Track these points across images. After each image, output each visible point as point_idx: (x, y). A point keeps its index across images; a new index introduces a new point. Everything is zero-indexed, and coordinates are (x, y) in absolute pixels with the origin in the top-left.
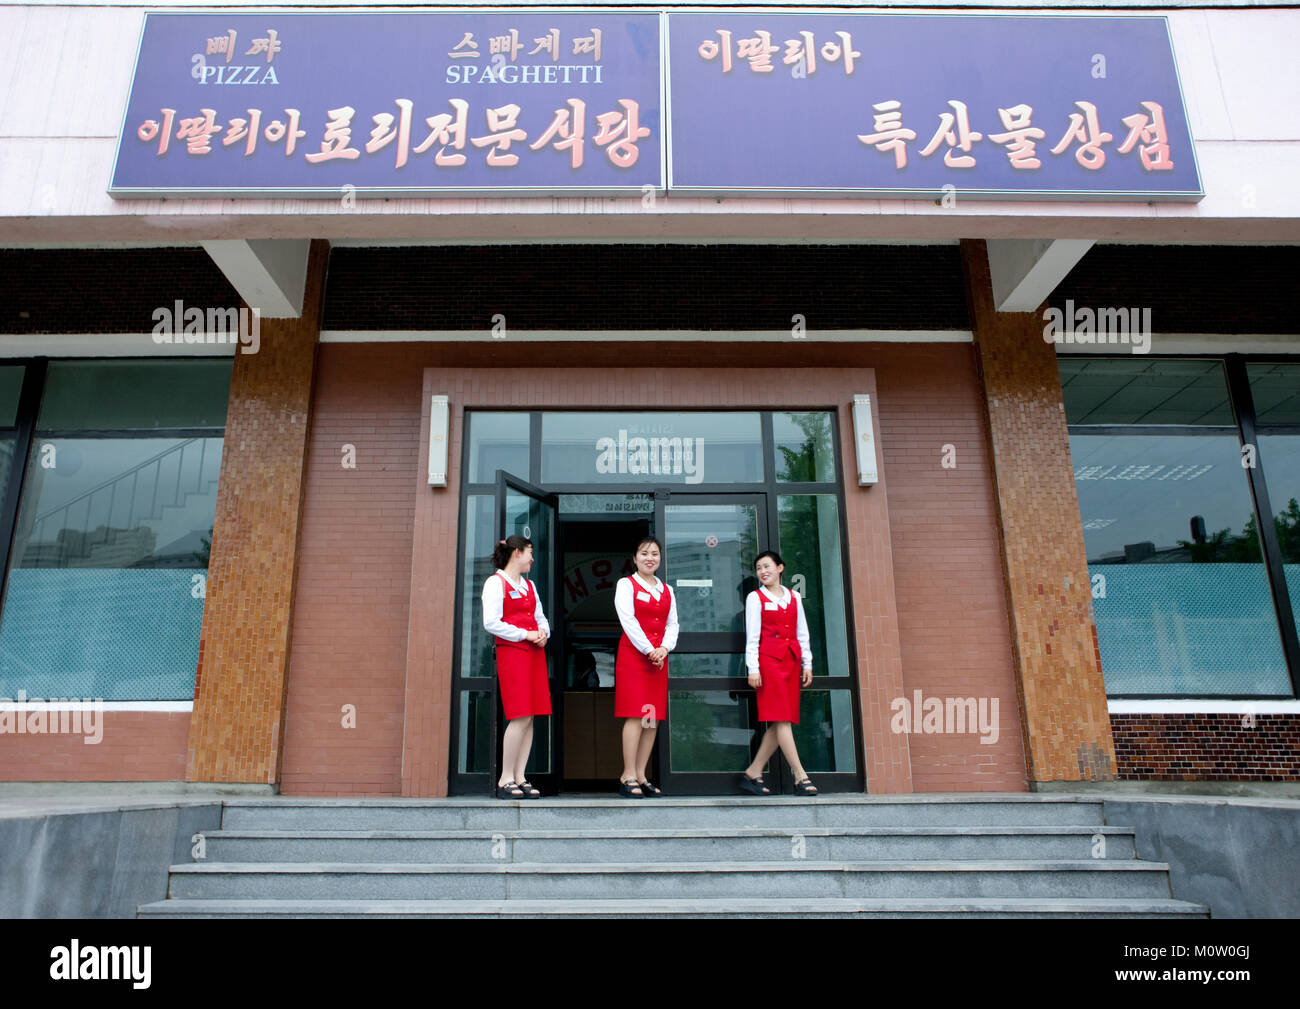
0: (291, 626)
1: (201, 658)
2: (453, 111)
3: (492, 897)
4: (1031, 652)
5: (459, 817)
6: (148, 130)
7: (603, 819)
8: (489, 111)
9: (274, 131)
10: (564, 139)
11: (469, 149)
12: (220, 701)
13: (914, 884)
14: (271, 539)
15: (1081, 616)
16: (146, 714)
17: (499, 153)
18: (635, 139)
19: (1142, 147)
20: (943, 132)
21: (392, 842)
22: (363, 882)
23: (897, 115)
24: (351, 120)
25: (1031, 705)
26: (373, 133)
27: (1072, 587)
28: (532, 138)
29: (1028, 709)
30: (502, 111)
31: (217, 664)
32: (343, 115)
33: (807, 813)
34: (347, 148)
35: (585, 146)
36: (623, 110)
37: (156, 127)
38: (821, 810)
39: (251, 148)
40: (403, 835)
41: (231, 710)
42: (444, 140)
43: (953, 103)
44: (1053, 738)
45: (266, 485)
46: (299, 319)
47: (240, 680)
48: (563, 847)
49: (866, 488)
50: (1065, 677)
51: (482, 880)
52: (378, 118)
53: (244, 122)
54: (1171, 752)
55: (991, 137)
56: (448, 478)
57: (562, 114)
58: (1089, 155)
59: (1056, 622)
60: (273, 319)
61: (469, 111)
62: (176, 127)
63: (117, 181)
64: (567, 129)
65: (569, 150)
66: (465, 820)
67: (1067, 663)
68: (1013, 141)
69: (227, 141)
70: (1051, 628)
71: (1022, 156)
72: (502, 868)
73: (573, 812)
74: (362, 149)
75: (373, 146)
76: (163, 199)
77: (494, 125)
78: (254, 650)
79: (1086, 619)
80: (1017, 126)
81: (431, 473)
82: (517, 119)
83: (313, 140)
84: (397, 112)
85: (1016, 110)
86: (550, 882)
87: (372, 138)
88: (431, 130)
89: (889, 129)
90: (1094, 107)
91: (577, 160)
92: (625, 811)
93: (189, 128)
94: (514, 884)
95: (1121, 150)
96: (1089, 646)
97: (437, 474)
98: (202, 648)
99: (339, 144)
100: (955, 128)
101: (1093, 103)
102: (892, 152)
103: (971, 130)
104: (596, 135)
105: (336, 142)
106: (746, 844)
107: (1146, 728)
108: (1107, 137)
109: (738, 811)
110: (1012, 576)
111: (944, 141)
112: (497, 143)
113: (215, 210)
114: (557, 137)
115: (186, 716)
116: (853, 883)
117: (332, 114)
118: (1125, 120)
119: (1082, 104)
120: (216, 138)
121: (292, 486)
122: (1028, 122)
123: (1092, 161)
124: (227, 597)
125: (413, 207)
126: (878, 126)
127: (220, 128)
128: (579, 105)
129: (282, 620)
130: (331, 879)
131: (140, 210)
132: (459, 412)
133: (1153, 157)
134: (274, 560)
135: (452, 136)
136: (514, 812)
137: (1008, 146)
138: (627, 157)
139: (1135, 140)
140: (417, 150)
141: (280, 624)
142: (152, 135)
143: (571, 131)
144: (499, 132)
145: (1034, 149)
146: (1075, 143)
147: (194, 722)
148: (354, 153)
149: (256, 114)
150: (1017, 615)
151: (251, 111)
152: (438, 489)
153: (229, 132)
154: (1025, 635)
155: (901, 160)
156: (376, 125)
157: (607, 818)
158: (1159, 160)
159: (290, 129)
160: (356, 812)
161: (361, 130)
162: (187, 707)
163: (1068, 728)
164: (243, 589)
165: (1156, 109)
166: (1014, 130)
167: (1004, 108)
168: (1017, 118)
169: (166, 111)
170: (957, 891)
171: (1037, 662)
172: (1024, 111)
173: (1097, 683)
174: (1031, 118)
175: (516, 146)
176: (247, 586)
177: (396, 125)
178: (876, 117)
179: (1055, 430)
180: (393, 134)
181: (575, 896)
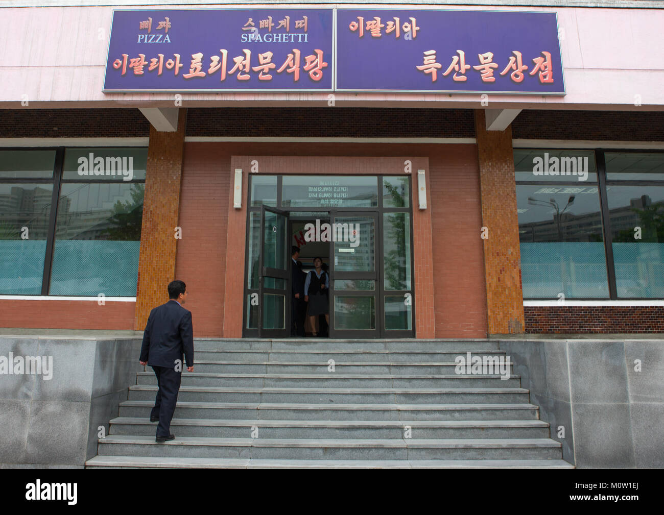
0: (176, 266)
1: (139, 280)
2: (244, 55)
3: (262, 373)
4: (492, 281)
5: (248, 345)
6: (117, 64)
7: (304, 346)
8: (260, 55)
9: (170, 64)
10: (291, 68)
11: (251, 72)
12: (147, 298)
13: (416, 370)
14: (167, 229)
15: (515, 266)
16: (116, 302)
17: (264, 74)
18: (321, 68)
19: (540, 72)
20: (453, 64)
21: (224, 354)
22: (215, 367)
23: (434, 57)
24: (202, 59)
25: (489, 302)
26: (211, 65)
27: (512, 253)
28: (278, 67)
29: (488, 305)
30: (265, 55)
31: (145, 282)
32: (198, 57)
33: (382, 345)
34: (200, 71)
35: (300, 71)
36: (316, 54)
37: (121, 62)
38: (387, 344)
39: (160, 72)
40: (228, 351)
41: (152, 301)
42: (241, 68)
43: (459, 51)
44: (498, 316)
45: (163, 206)
46: (176, 132)
47: (155, 289)
48: (288, 356)
49: (422, 210)
50: (505, 291)
51: (258, 367)
52: (213, 58)
53: (157, 60)
54: (551, 322)
55: (474, 67)
56: (242, 205)
57: (290, 56)
58: (516, 76)
59: (503, 268)
60: (165, 132)
61: (251, 55)
62: (129, 62)
63: (106, 87)
64: (292, 64)
65: (293, 73)
66: (251, 346)
67: (507, 285)
68: (484, 69)
69: (151, 69)
70: (501, 271)
71: (487, 76)
72: (265, 363)
73: (292, 343)
74: (207, 72)
75: (211, 71)
76: (125, 94)
77: (262, 61)
78: (161, 276)
79: (517, 267)
80: (485, 62)
81: (235, 203)
82: (271, 59)
83: (186, 68)
84: (221, 55)
85: (485, 55)
86: (282, 368)
87: (210, 67)
88: (235, 63)
89: (430, 63)
90: (521, 54)
91: (297, 77)
92: (312, 343)
93: (134, 63)
94: (269, 368)
95: (531, 73)
96: (517, 278)
97: (237, 203)
98: (139, 275)
99: (197, 70)
100: (459, 63)
101: (520, 52)
102: (431, 74)
103: (466, 64)
104: (305, 66)
105: (196, 69)
106: (356, 356)
107: (541, 313)
108: (525, 67)
109: (355, 344)
110: (485, 248)
111: (454, 68)
112: (263, 70)
113: (146, 98)
114: (288, 67)
115: (134, 303)
116: (393, 369)
117: (194, 56)
118: (534, 60)
119: (515, 52)
120: (146, 67)
121: (175, 206)
122: (491, 60)
123: (518, 78)
124: (149, 254)
125: (228, 97)
126: (425, 62)
127: (147, 63)
128: (297, 52)
129: (172, 264)
130: (203, 366)
131: (115, 98)
132: (247, 176)
133: (545, 77)
134: (168, 239)
135: (244, 66)
136: (269, 343)
137: (481, 71)
138: (317, 76)
139: (538, 69)
140: (229, 72)
141: (171, 266)
142: (119, 66)
143: (294, 64)
144: (264, 64)
145: (493, 73)
146: (511, 70)
147: (137, 306)
148: (203, 74)
149: (162, 56)
150: (486, 265)
151: (160, 55)
152: (238, 209)
153: (151, 64)
154: (489, 274)
155: (434, 78)
156: (212, 61)
157: (305, 346)
158: (547, 79)
159: (176, 63)
160: (209, 342)
161: (206, 63)
162: (134, 299)
163: (505, 312)
164: (155, 251)
165: (548, 55)
166: (485, 64)
167: (481, 53)
168: (487, 59)
169: (124, 55)
170: (432, 372)
171: (493, 285)
172: (490, 55)
173: (519, 294)
174: (492, 59)
175: (271, 71)
176: (157, 250)
177: (220, 61)
178: (425, 58)
179: (510, 184)
180: (220, 65)
181: (291, 373)
